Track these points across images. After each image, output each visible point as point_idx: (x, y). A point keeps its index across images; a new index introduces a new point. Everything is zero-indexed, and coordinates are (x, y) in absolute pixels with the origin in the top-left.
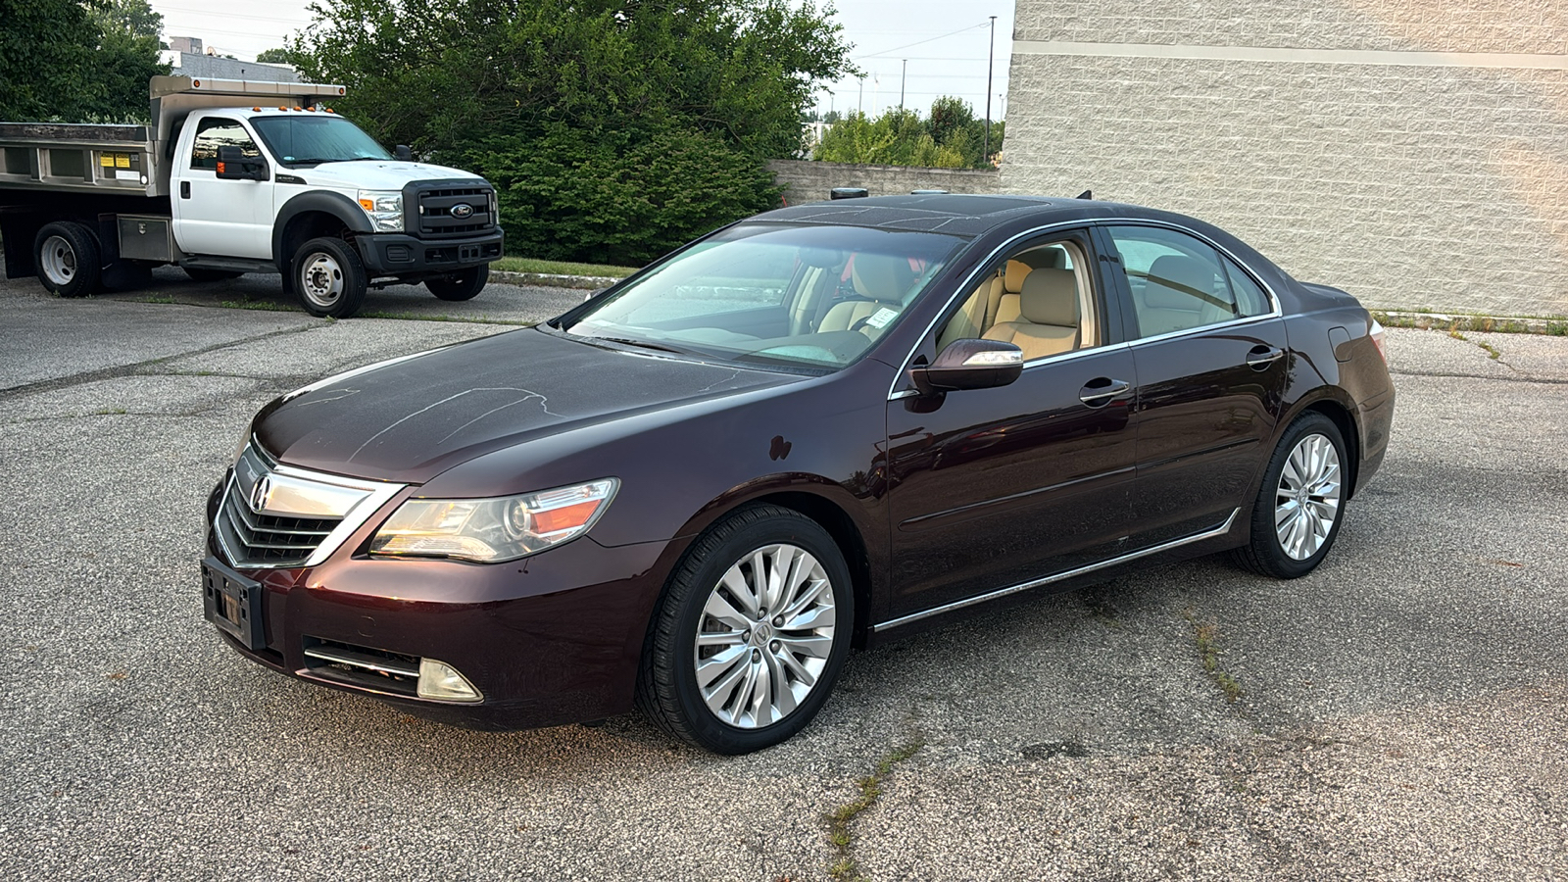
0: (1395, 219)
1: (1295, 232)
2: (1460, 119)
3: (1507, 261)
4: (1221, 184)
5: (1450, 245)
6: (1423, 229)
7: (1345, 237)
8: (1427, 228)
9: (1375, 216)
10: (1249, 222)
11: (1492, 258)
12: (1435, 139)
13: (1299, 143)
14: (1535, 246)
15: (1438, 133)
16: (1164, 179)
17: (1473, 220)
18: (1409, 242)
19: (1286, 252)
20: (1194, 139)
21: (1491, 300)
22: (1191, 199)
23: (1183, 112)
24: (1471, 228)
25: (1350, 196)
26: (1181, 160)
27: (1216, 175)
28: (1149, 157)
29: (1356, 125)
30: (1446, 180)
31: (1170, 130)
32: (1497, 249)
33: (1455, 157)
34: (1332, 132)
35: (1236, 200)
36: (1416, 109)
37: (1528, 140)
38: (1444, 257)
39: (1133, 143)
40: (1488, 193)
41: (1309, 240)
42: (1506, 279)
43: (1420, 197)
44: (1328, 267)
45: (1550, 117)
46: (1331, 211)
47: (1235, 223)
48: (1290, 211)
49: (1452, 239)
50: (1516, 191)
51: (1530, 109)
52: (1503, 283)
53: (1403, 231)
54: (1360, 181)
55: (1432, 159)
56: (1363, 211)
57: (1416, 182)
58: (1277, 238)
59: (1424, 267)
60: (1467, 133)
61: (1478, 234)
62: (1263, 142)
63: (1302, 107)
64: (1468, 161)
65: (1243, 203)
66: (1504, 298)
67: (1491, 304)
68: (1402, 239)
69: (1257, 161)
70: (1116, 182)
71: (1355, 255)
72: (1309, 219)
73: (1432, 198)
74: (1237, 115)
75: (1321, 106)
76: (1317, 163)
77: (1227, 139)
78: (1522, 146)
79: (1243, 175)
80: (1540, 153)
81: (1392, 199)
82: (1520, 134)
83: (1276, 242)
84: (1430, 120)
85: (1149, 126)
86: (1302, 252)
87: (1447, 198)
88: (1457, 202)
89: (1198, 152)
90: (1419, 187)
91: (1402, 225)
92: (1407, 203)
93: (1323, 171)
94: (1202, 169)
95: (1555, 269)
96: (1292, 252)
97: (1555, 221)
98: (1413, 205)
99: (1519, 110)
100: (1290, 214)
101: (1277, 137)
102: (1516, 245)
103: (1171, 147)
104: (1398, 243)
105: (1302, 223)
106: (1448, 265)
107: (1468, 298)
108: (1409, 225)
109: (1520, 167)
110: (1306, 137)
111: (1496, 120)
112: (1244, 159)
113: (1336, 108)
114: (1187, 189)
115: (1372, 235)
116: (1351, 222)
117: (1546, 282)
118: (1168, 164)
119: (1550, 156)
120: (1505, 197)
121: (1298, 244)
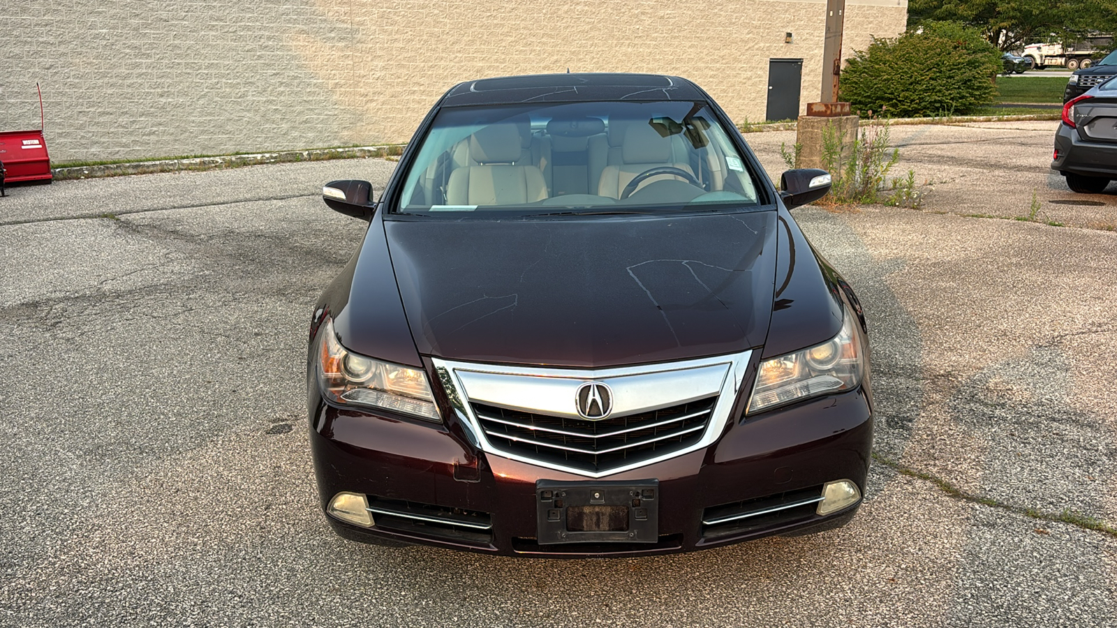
0: (232, 86)
1: (164, 101)
2: (260, 14)
3: (307, 109)
4: (99, 68)
5: (271, 102)
6: (252, 92)
7: (201, 102)
8: (255, 91)
9: (219, 85)
10: (129, 96)
11: (299, 108)
12: (248, 28)
13: (154, 34)
14: (322, 98)
15: (248, 24)
16: (52, 66)
17: (282, 84)
18: (244, 102)
19: (161, 116)
20: (69, 33)
21: (303, 137)
22: (77, 81)
23: (54, 10)
24: (282, 89)
25: (199, 72)
26: (62, 49)
27: (94, 61)
28: (34, 48)
29: (193, 19)
30: (260, 57)
31: (46, 25)
32: (300, 102)
33: (262, 40)
34: (177, 25)
35: (114, 80)
36: (231, 7)
37: (305, 28)
38: (269, 110)
39: (17, 37)
40: (288, 64)
41: (175, 106)
42: (309, 122)
43: (246, 70)
44: (193, 125)
45: (314, 12)
46: (188, 84)
47: (118, 98)
48: (158, 86)
49: (272, 98)
50: (304, 62)
51: (302, 7)
52: (308, 125)
53: (239, 94)
54: (203, 60)
55: (248, 43)
56: (210, 82)
57: (241, 59)
58: (152, 106)
59: (258, 118)
60: (267, 23)
61: (287, 93)
62: (126, 34)
63: (150, 6)
64: (271, 43)
65: (121, 81)
66: (311, 135)
67: (304, 140)
68: (239, 100)
69: (125, 48)
70: (10, 70)
71: (210, 114)
72: (173, 90)
73: (253, 69)
74: (100, 13)
75: (164, 5)
76: (170, 48)
77: (96, 32)
78: (302, 32)
79: (115, 60)
80: (313, 36)
81: (228, 72)
82: (299, 24)
83: (152, 110)
84: (241, 15)
85: (28, 23)
86: (173, 116)
87: (263, 70)
88: (270, 72)
89: (75, 43)
90: (244, 63)
91: (238, 90)
92: (238, 75)
93: (175, 54)
94: (82, 56)
95: (336, 113)
96: (166, 116)
97: (330, 81)
98: (242, 76)
99: (295, 7)
100: (158, 87)
101: (136, 29)
102: (311, 98)
103: (51, 39)
104: (238, 103)
105: (168, 94)
106: (272, 116)
107: (289, 137)
108: (242, 90)
109: (303, 46)
110: (159, 29)
111: (283, 14)
112: (114, 47)
113: (175, 7)
114: (72, 73)
115: (219, 99)
116: (203, 91)
117: (333, 122)
118: (52, 53)
119: (319, 38)
120: (299, 67)
121: (168, 109)
